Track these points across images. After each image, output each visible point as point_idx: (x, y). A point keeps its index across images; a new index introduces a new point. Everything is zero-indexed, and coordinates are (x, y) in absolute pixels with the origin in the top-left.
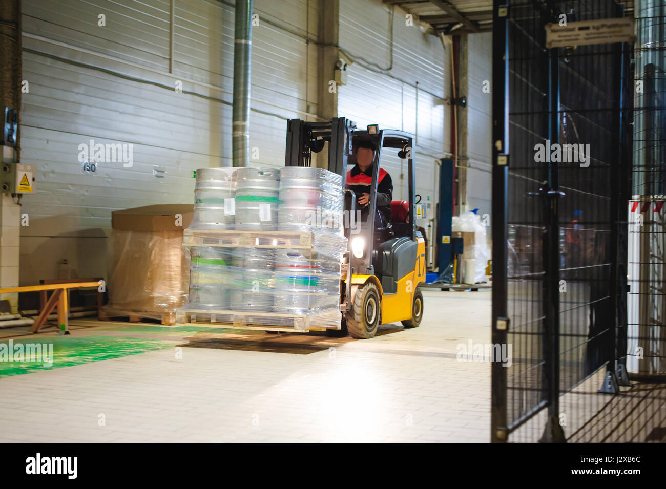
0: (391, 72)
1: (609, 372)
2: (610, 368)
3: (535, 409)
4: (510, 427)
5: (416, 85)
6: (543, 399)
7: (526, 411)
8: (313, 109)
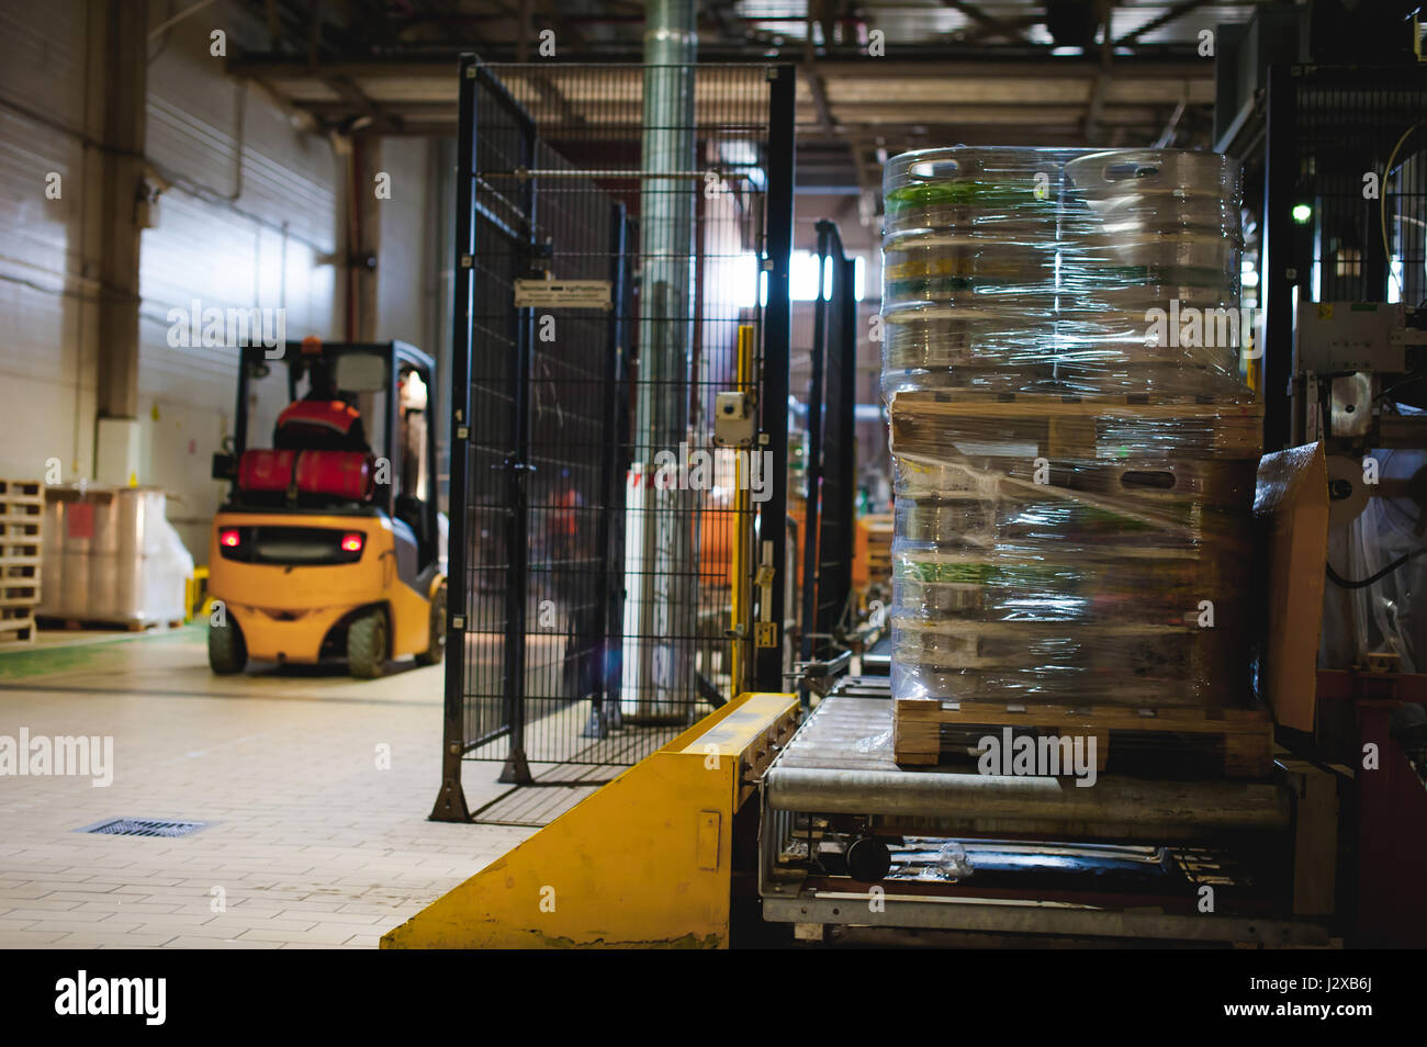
0: (240, 204)
1: (595, 709)
2: (597, 703)
3: (495, 733)
4: (466, 745)
5: (284, 229)
6: (504, 724)
7: (484, 734)
8: (93, 271)
